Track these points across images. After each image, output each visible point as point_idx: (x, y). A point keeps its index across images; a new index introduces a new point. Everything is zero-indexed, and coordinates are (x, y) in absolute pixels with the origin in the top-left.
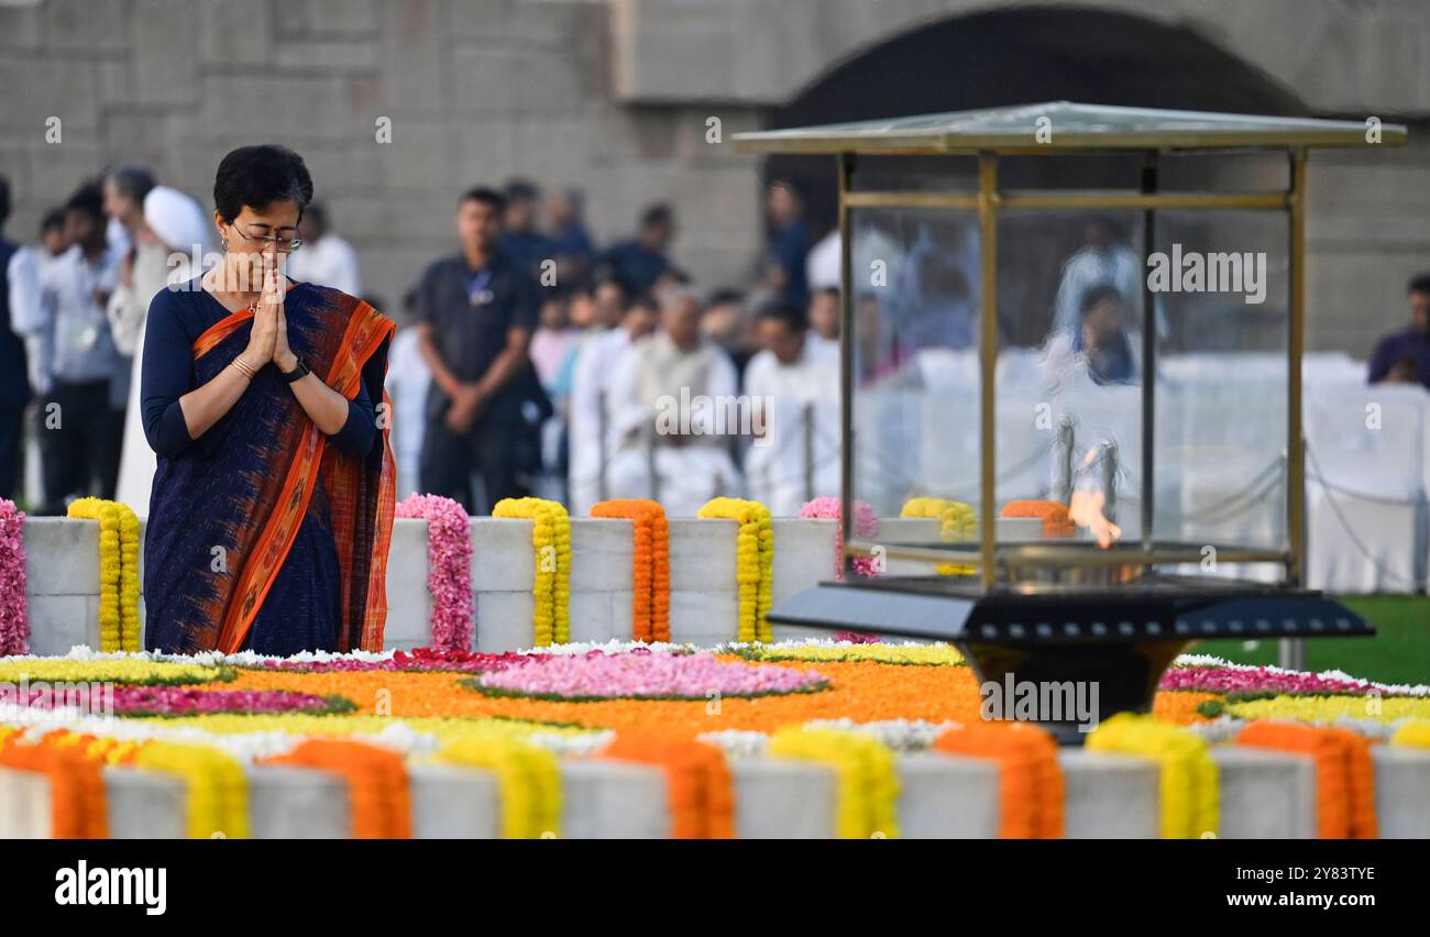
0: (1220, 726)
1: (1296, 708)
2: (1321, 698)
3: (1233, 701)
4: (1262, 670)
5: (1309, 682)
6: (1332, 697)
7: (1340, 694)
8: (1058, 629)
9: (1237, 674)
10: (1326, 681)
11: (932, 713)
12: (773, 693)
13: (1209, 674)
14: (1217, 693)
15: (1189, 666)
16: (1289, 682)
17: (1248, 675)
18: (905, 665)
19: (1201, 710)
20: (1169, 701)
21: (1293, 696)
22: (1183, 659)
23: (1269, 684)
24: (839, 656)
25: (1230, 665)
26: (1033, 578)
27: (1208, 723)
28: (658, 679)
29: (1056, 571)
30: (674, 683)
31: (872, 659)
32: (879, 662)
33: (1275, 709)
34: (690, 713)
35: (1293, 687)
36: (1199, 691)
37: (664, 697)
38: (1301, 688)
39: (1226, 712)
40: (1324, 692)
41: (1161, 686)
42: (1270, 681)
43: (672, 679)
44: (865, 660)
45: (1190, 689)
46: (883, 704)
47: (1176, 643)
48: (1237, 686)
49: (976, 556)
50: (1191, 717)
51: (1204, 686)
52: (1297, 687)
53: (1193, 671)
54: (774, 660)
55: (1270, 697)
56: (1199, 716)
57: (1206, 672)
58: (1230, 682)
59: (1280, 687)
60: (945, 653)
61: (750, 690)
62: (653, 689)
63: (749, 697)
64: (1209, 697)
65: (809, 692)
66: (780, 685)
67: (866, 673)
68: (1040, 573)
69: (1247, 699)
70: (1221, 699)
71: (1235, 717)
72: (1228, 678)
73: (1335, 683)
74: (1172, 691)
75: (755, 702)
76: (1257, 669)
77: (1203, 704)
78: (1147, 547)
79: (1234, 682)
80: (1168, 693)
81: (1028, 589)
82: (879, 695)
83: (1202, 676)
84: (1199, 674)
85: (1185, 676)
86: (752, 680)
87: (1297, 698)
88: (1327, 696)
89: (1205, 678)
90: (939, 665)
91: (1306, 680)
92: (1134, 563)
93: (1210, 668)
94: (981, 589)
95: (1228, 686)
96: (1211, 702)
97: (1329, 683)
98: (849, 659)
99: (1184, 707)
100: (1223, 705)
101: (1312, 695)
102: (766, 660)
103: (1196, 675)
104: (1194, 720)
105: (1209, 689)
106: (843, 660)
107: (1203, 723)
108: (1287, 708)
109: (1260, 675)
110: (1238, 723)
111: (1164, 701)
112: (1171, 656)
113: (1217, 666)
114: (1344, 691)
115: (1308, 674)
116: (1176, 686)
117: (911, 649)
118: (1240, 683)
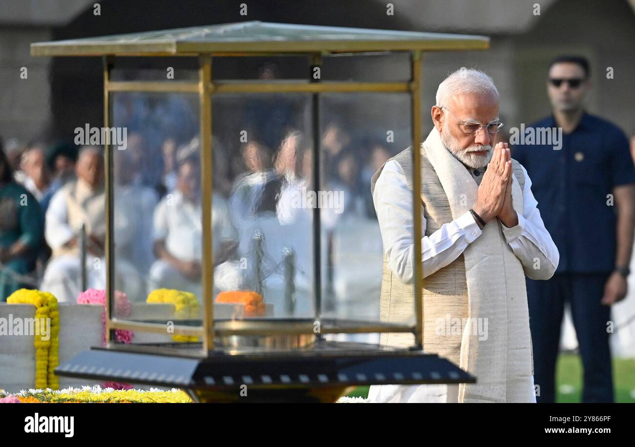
29: (255, 338)
47: (338, 388)
49: (201, 329)
60: (179, 396)
68: (244, 340)
81: (234, 352)
92: (309, 334)
94: (204, 353)
98: (112, 400)
117: (156, 393)
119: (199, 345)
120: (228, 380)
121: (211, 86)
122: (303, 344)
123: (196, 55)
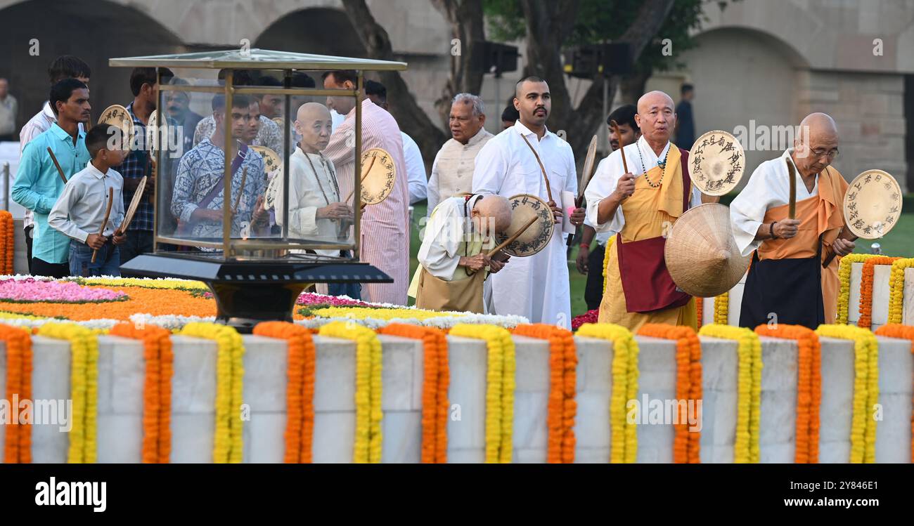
3: (312, 309)
12: (107, 301)
18: (152, 288)
24: (122, 284)
28: (55, 293)
30: (62, 295)
31: (137, 286)
32: (141, 287)
34: (75, 309)
35: (331, 302)
37: (59, 302)
38: (335, 303)
39: (313, 314)
43: (61, 294)
44: (133, 286)
46: (158, 307)
54: (92, 285)
55: (327, 307)
61: (97, 299)
62: (54, 298)
63: (97, 302)
65: (122, 301)
66: (108, 297)
67: (139, 292)
68: (246, 252)
70: (306, 308)
75: (100, 304)
86: (97, 294)
87: (347, 309)
100: (309, 311)
102: (88, 285)
106: (123, 286)
112: (300, 291)
119: (220, 254)
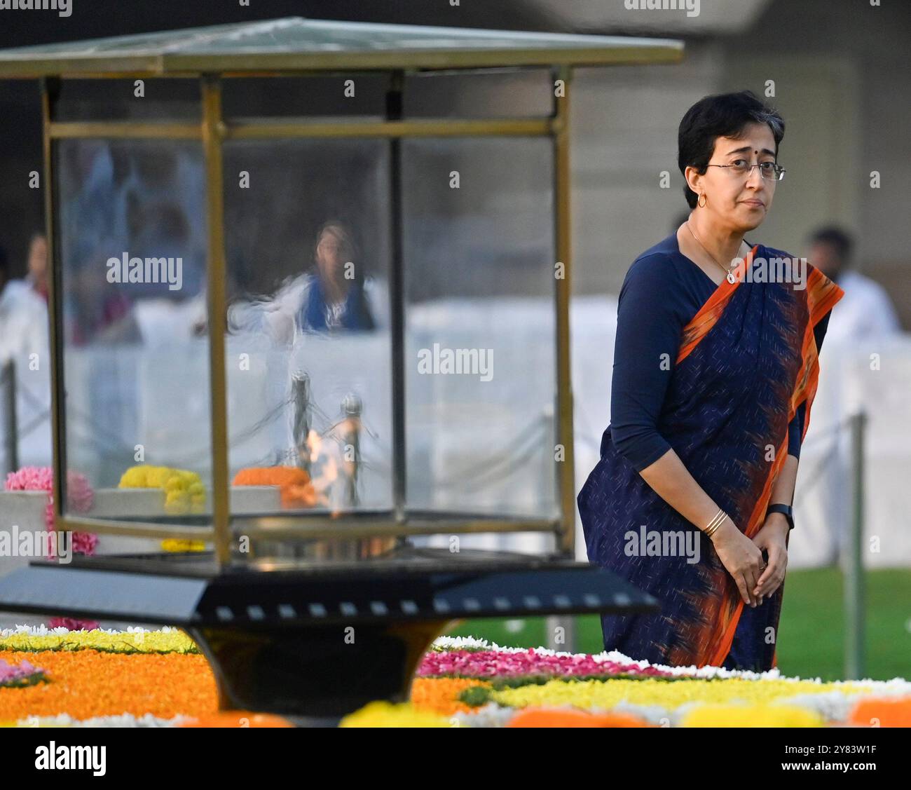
0: (486, 715)
1: (570, 694)
2: (598, 682)
3: (499, 688)
4: (531, 653)
5: (584, 665)
6: (610, 682)
7: (619, 678)
8: (302, 609)
9: (504, 657)
10: (602, 663)
11: (162, 705)
13: (473, 658)
14: (480, 679)
15: (449, 649)
16: (561, 665)
17: (515, 659)
18: (129, 653)
19: (464, 698)
20: (428, 688)
21: (567, 681)
22: (442, 642)
23: (540, 668)
24: (54, 645)
25: (495, 647)
26: (272, 554)
27: (472, 712)
29: (297, 546)
31: (91, 648)
32: (99, 650)
33: (546, 695)
35: (567, 670)
36: (461, 677)
38: (575, 671)
39: (492, 700)
40: (602, 676)
41: (418, 672)
42: (540, 664)
44: (84, 648)
45: (451, 675)
46: (107, 696)
47: (433, 623)
48: (503, 671)
49: (209, 530)
50: (453, 705)
51: (466, 671)
52: (570, 671)
53: (453, 655)
55: (541, 682)
56: (462, 704)
57: (469, 655)
58: (495, 666)
59: (552, 671)
60: (174, 639)
64: (473, 683)
65: (22, 686)
67: (84, 663)
68: (280, 547)
69: (515, 685)
70: (486, 685)
71: (502, 705)
72: (494, 662)
73: (613, 665)
74: (431, 677)
76: (526, 651)
77: (466, 691)
78: (400, 517)
79: (499, 666)
80: (427, 680)
81: (267, 566)
82: (102, 688)
83: (464, 660)
84: (461, 658)
85: (444, 660)
87: (572, 683)
88: (604, 680)
89: (468, 662)
90: (168, 652)
91: (581, 663)
92: (384, 536)
93: (473, 651)
94: (215, 567)
95: (493, 670)
96: (474, 689)
97: (606, 665)
98: (66, 647)
99: (445, 694)
100: (489, 691)
101: (587, 680)
103: (457, 659)
104: (457, 708)
105: (473, 674)
106: (58, 650)
107: (467, 713)
108: (560, 694)
109: (529, 658)
110: (505, 712)
111: (422, 689)
112: (428, 639)
113: (480, 649)
114: (623, 674)
115: (583, 656)
116: (435, 672)
117: (138, 635)
118: (506, 666)
119: (206, 556)
120: (256, 613)
121: (221, 127)
122: (376, 551)
123: (196, 76)
